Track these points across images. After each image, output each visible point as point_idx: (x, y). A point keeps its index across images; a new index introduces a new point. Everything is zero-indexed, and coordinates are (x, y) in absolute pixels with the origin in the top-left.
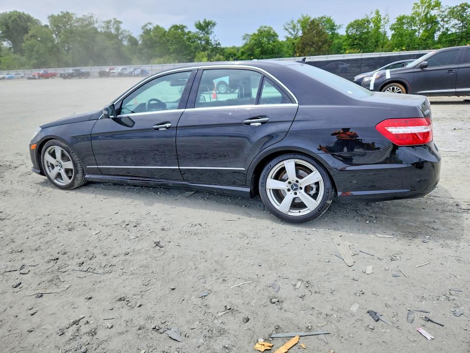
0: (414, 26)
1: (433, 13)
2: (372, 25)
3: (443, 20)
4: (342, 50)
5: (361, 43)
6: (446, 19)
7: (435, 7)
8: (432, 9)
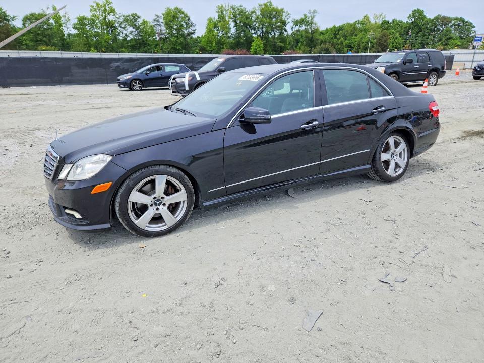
0: (96, 28)
1: (111, 17)
2: (52, 21)
3: (120, 26)
4: (23, 45)
5: (44, 39)
6: (122, 26)
7: (111, 12)
8: (109, 14)
